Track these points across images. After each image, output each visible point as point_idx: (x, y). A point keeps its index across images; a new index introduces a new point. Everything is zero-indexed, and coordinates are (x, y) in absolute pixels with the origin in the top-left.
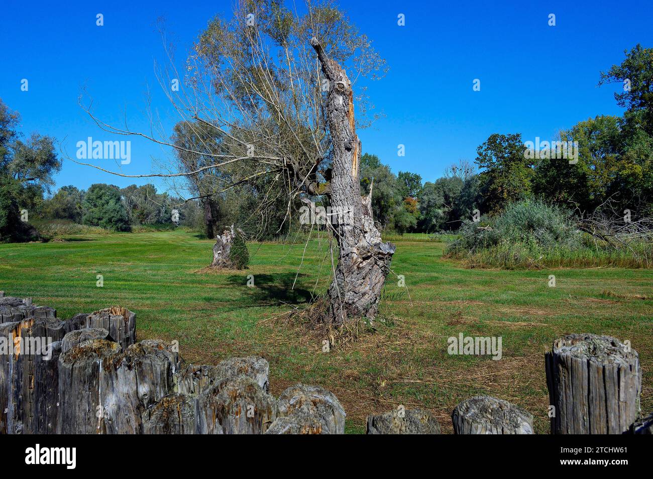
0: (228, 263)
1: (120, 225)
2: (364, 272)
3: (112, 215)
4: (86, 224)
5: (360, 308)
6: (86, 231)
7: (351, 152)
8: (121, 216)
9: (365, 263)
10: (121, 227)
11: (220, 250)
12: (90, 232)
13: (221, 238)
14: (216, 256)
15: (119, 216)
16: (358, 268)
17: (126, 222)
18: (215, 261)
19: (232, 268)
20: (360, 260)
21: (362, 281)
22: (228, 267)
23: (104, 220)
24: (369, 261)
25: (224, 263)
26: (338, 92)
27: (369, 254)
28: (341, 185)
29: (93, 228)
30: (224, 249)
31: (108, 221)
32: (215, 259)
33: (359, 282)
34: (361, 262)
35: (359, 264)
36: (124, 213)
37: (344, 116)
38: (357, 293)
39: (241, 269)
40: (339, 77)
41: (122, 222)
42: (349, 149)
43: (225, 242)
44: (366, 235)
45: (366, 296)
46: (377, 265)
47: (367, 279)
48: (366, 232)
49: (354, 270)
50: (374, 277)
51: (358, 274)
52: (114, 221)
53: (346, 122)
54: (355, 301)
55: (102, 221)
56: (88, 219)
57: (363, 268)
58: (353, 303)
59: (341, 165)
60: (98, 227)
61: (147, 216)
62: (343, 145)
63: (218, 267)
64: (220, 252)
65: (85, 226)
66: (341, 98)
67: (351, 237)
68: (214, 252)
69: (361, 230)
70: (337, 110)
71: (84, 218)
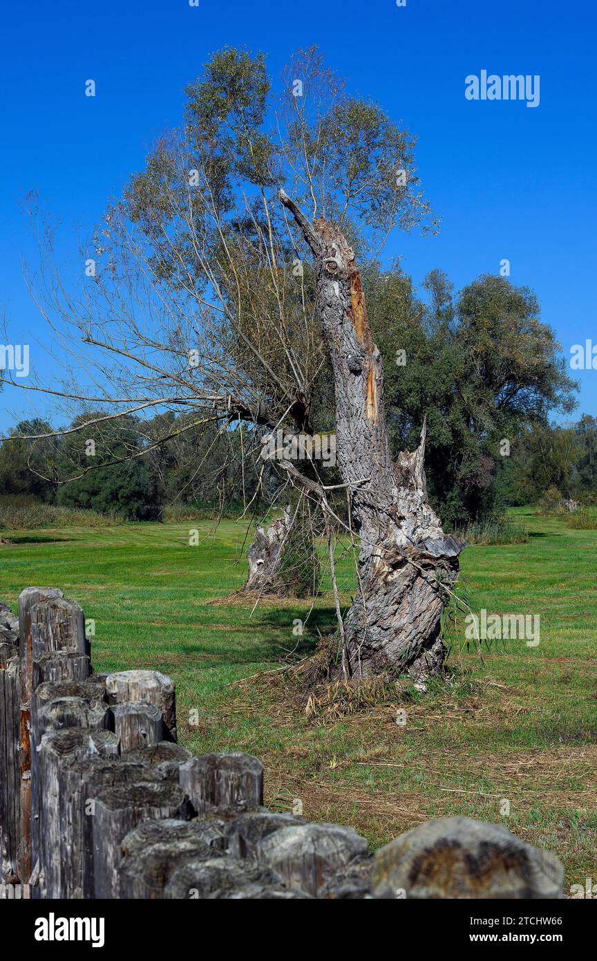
0: (276, 585)
1: (135, 505)
2: (396, 592)
3: (119, 483)
4: (65, 504)
5: (392, 658)
6: (63, 519)
7: (360, 376)
8: (138, 484)
9: (396, 574)
10: (138, 509)
11: (262, 557)
12: (72, 522)
13: (266, 532)
14: (254, 569)
15: (133, 487)
16: (386, 583)
17: (149, 500)
18: (251, 581)
19: (284, 593)
20: (386, 569)
21: (396, 606)
22: (276, 593)
23: (103, 495)
24: (403, 570)
25: (268, 583)
26: (330, 276)
27: (399, 558)
28: (349, 435)
29: (80, 514)
30: (269, 554)
31: (109, 497)
32: (251, 575)
33: (391, 609)
34: (390, 573)
35: (386, 577)
36: (145, 477)
37: (343, 316)
38: (386, 630)
39: (303, 597)
40: (329, 250)
41: (140, 498)
42: (356, 372)
43: (272, 539)
44: (402, 523)
45: (402, 636)
46: (423, 578)
47: (404, 603)
48: (402, 518)
49: (377, 587)
50: (417, 600)
51: (385, 594)
52: (123, 497)
53: (348, 325)
54: (383, 643)
55: (98, 498)
56: (69, 493)
57: (393, 583)
58: (381, 647)
59: (346, 400)
60: (88, 512)
61: (198, 482)
62: (345, 365)
63: (255, 592)
64: (261, 561)
65: (62, 510)
66: (336, 285)
67: (373, 527)
68: (250, 560)
69: (389, 515)
70: (330, 307)
71: (61, 491)
